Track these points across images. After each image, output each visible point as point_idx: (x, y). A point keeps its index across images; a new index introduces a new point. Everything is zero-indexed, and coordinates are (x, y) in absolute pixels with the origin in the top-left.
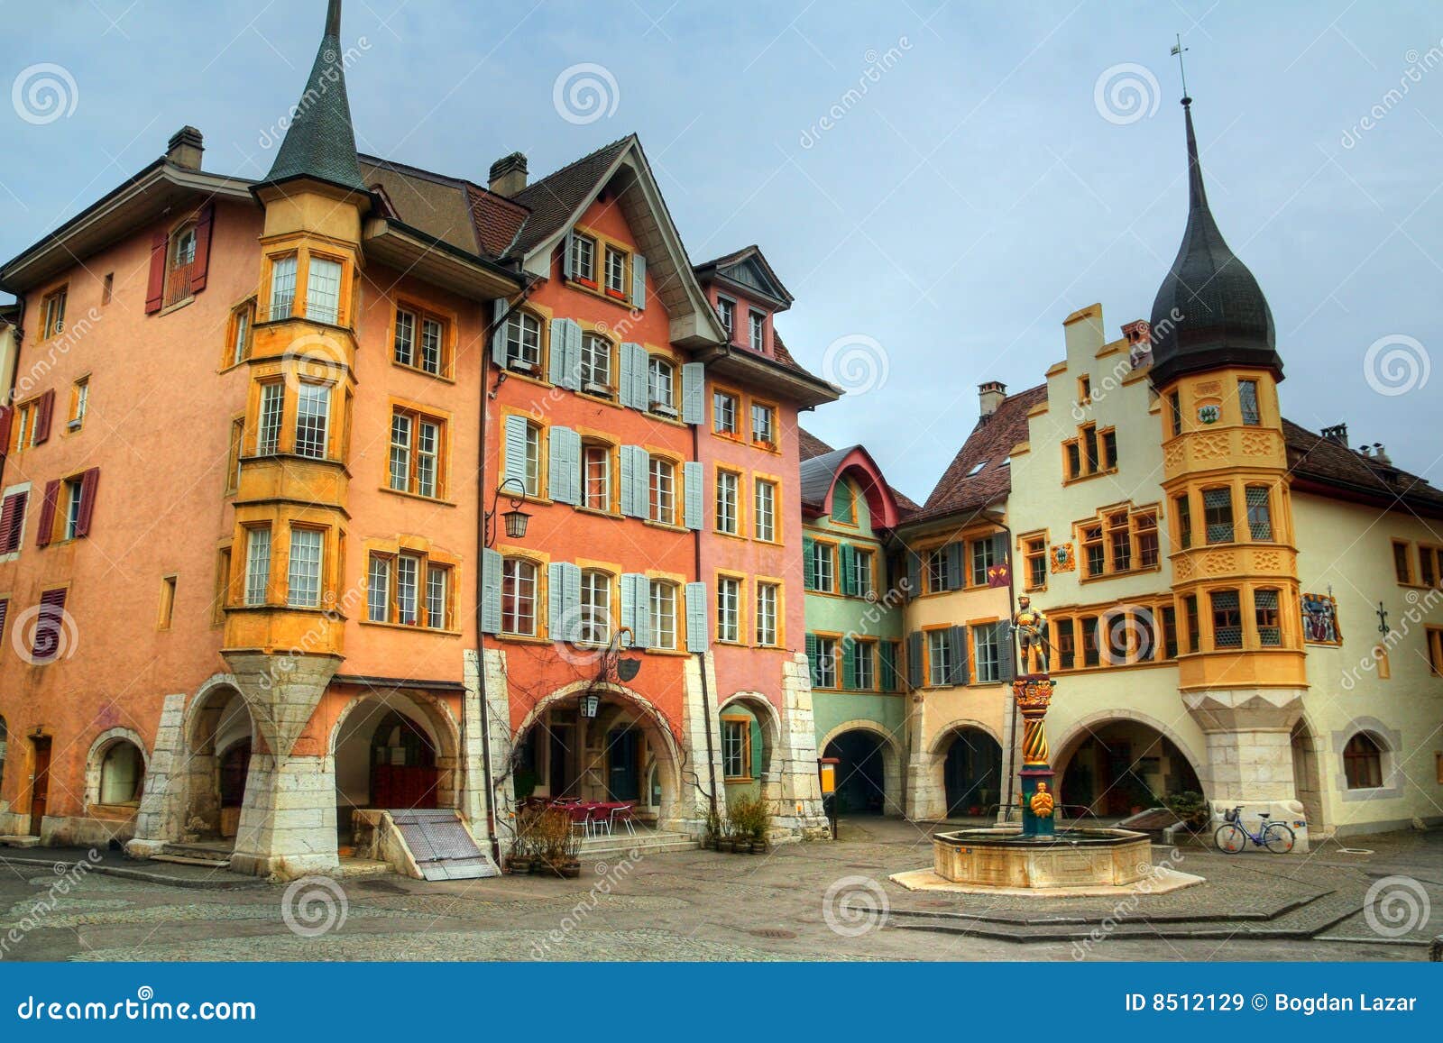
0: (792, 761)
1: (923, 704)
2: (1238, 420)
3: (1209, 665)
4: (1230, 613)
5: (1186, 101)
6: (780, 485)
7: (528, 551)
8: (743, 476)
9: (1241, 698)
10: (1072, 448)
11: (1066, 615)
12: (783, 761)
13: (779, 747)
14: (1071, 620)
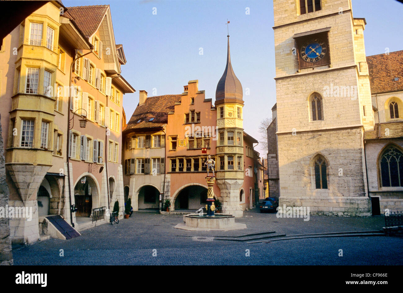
0: (120, 195)
1: (134, 179)
2: (237, 117)
3: (227, 174)
4: (231, 162)
5: (228, 36)
6: (120, 115)
7: (77, 131)
8: (114, 112)
9: (234, 181)
10: (187, 115)
11: (182, 158)
12: (117, 195)
13: (116, 191)
14: (183, 159)
